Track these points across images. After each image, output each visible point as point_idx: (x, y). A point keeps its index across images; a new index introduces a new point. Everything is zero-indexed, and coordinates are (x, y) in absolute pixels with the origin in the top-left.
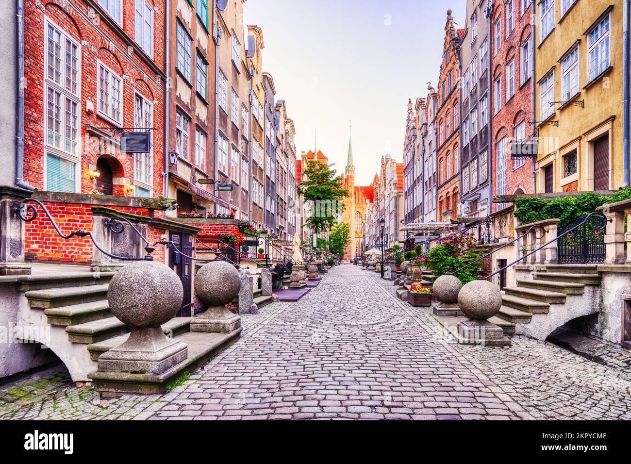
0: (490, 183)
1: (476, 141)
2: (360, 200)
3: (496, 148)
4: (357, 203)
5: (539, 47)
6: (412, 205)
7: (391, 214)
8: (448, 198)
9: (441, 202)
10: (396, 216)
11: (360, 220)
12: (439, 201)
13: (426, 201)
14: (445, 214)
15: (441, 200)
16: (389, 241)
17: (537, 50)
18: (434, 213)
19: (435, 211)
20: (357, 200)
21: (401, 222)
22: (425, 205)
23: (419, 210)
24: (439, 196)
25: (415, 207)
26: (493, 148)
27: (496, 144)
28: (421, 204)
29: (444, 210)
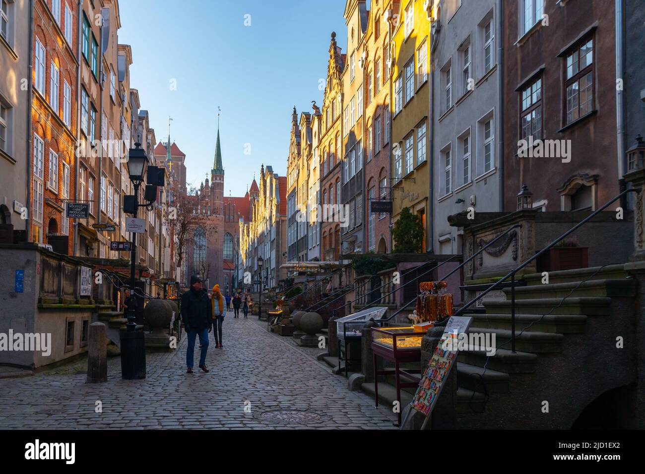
0: (363, 227)
1: (354, 181)
2: (232, 217)
3: (368, 194)
4: (227, 220)
5: (394, 119)
6: (295, 236)
7: (272, 242)
8: (330, 234)
9: (324, 238)
10: (278, 246)
11: (231, 246)
12: (322, 236)
13: (310, 235)
14: (328, 252)
15: (325, 235)
16: (270, 277)
17: (393, 121)
18: (317, 250)
19: (319, 246)
20: (227, 217)
21: (284, 255)
22: (310, 239)
23: (303, 242)
24: (323, 231)
25: (299, 239)
26: (366, 193)
27: (368, 191)
28: (305, 236)
29: (328, 248)
